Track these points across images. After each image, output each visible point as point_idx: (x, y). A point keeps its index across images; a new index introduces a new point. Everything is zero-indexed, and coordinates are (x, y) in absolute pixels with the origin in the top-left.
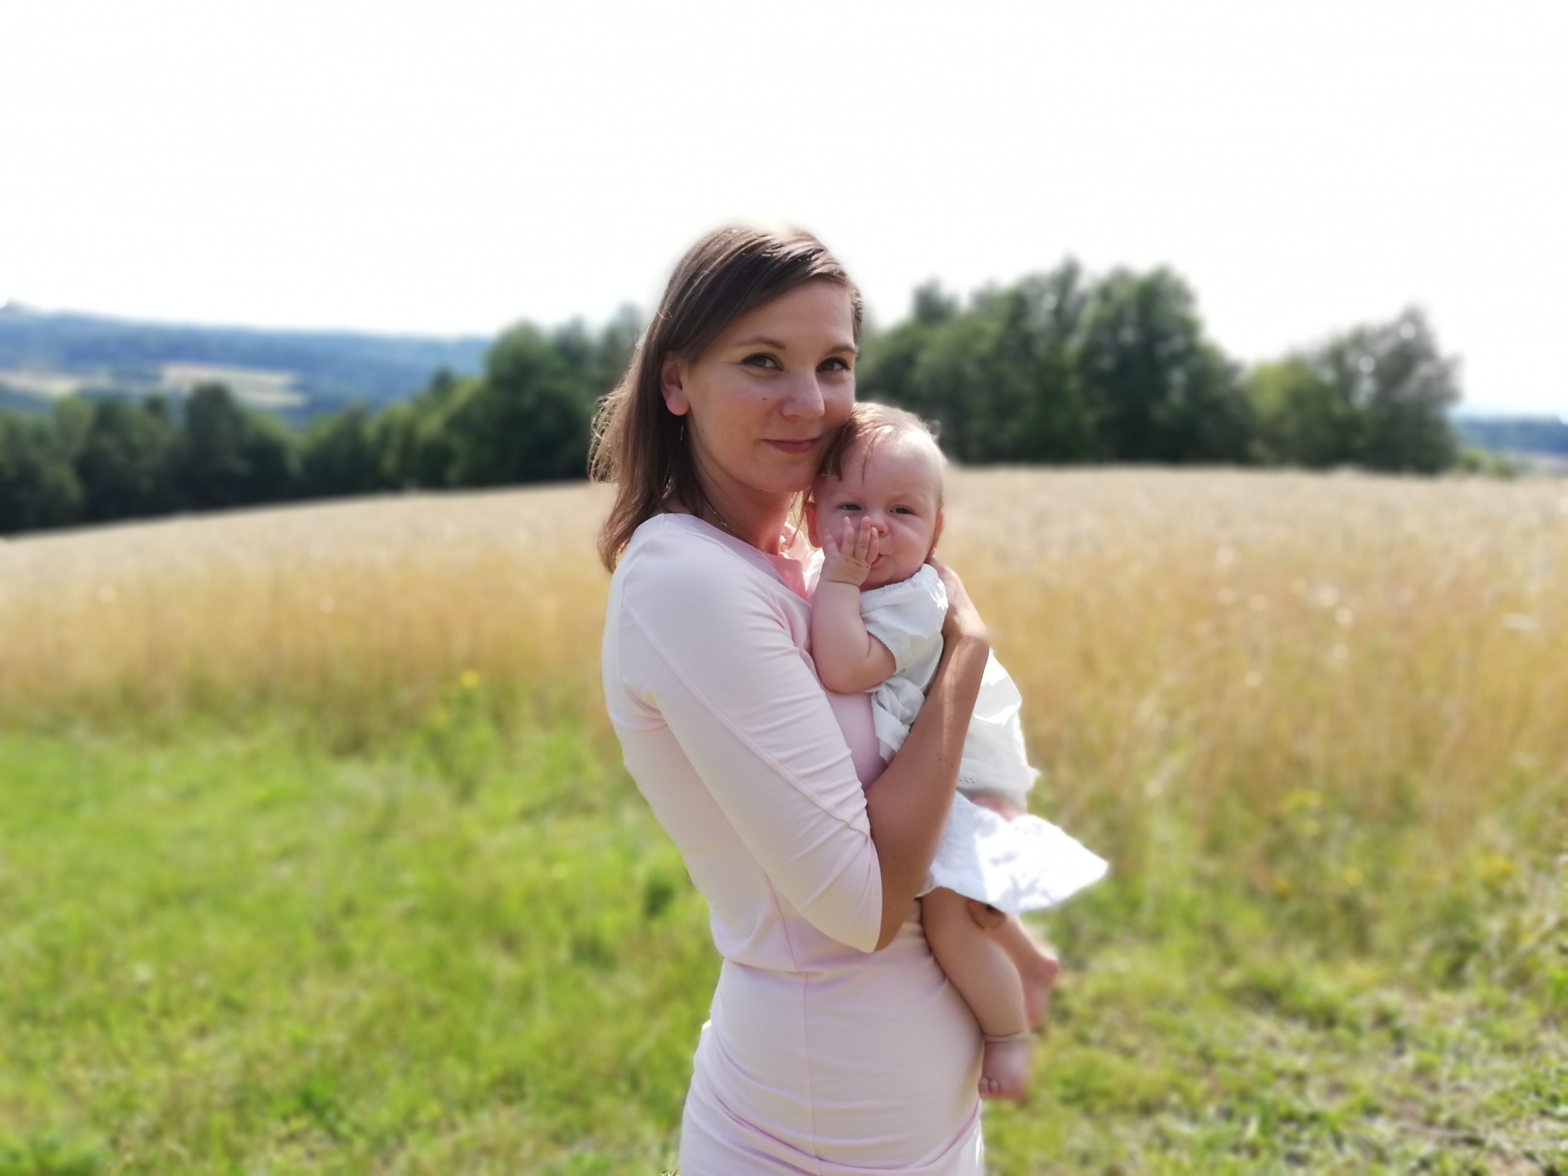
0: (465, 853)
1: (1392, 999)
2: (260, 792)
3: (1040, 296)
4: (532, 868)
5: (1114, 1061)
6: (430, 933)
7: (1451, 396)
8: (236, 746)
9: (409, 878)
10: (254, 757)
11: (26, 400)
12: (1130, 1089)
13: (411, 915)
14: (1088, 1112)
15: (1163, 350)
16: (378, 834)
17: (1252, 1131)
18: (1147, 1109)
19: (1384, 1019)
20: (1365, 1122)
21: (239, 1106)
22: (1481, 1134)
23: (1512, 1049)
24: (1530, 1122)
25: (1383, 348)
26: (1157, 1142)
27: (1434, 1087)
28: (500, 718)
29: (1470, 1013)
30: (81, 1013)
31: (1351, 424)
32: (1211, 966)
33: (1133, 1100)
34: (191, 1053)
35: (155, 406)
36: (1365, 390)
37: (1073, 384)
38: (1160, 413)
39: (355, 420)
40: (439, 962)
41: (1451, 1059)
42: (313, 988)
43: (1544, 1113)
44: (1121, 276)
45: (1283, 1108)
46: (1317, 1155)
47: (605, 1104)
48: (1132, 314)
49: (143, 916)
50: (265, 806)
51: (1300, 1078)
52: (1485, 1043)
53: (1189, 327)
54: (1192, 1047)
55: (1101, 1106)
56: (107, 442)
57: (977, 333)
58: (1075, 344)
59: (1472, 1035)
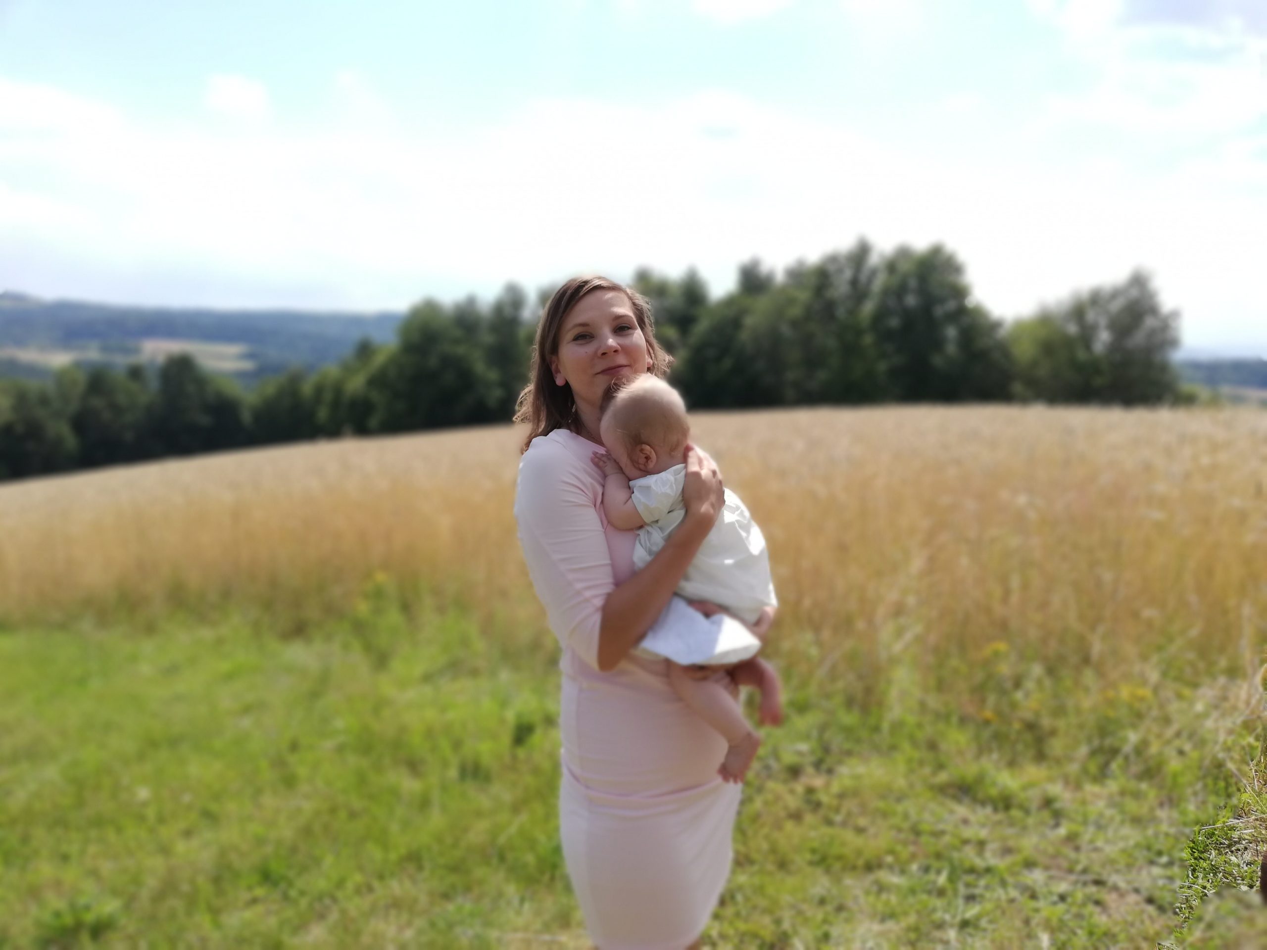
0: (379, 705)
1: (1056, 789)
2: (225, 666)
3: (840, 271)
4: (431, 714)
5: (849, 836)
6: (353, 760)
7: (1174, 343)
8: (206, 634)
9: (339, 723)
10: (220, 642)
11: (32, 370)
12: (859, 853)
13: (341, 749)
14: (828, 871)
15: (939, 311)
16: (315, 695)
17: (942, 880)
18: (869, 867)
19: (1048, 802)
20: (1025, 872)
21: (217, 880)
22: (1104, 877)
23: (1137, 821)
24: (1140, 869)
25: (1116, 306)
26: (875, 889)
27: (1077, 849)
28: (406, 608)
29: (1110, 797)
30: (99, 822)
31: (1092, 368)
32: (927, 770)
33: (860, 862)
34: (181, 847)
35: (136, 373)
36: (1103, 338)
37: (868, 339)
38: (937, 361)
39: (295, 380)
40: (362, 780)
41: (1091, 829)
42: (268, 800)
43: (1152, 863)
44: (903, 253)
45: (967, 864)
46: (988, 895)
47: (480, 872)
48: (913, 283)
49: (141, 757)
50: (229, 677)
51: (981, 845)
52: (1118, 818)
53: (960, 293)
54: (906, 825)
55: (837, 866)
56: (97, 402)
57: (791, 301)
58: (868, 308)
59: (1109, 812)
